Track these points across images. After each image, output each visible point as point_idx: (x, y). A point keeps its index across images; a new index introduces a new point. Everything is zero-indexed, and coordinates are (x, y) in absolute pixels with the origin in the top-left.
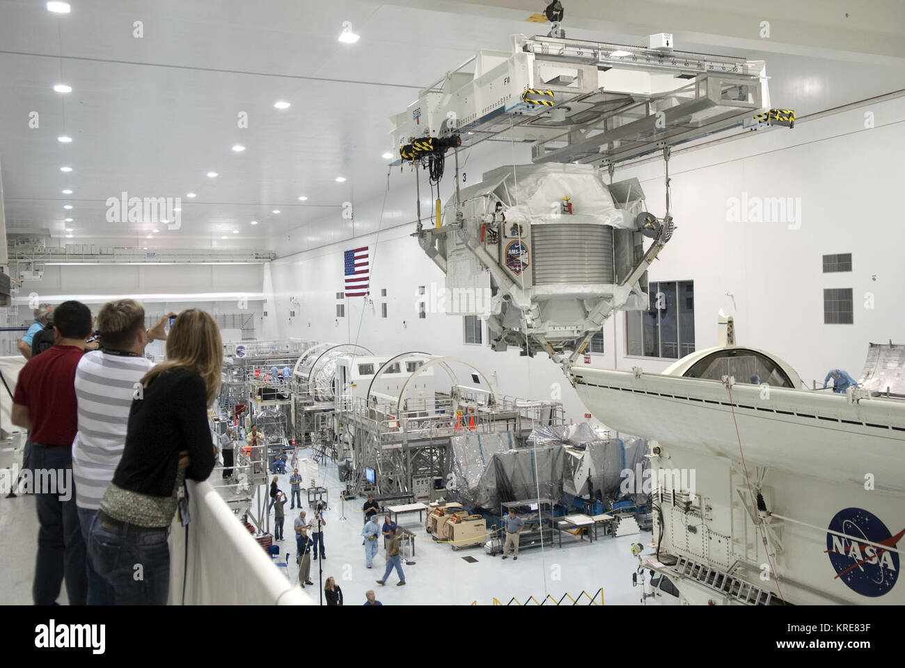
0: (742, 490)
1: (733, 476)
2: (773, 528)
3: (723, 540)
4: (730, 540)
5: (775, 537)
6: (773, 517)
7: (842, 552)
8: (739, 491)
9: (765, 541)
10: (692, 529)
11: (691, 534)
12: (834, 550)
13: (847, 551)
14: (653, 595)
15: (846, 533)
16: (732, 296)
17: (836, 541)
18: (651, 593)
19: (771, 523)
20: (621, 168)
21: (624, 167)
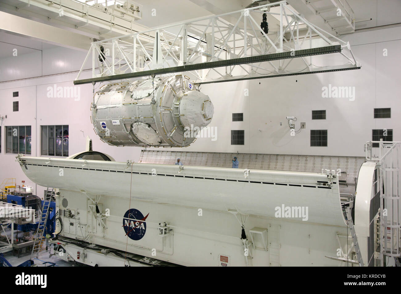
0: (91, 206)
1: (88, 201)
2: (102, 219)
3: (84, 227)
4: (86, 226)
5: (103, 223)
6: (102, 215)
7: (128, 225)
8: (90, 206)
9: (99, 225)
10: (72, 224)
11: (71, 226)
12: (125, 225)
13: (130, 224)
14: (55, 254)
15: (129, 218)
16: (83, 132)
17: (126, 221)
18: (54, 253)
19: (101, 217)
20: (41, 77)
21: (42, 77)
